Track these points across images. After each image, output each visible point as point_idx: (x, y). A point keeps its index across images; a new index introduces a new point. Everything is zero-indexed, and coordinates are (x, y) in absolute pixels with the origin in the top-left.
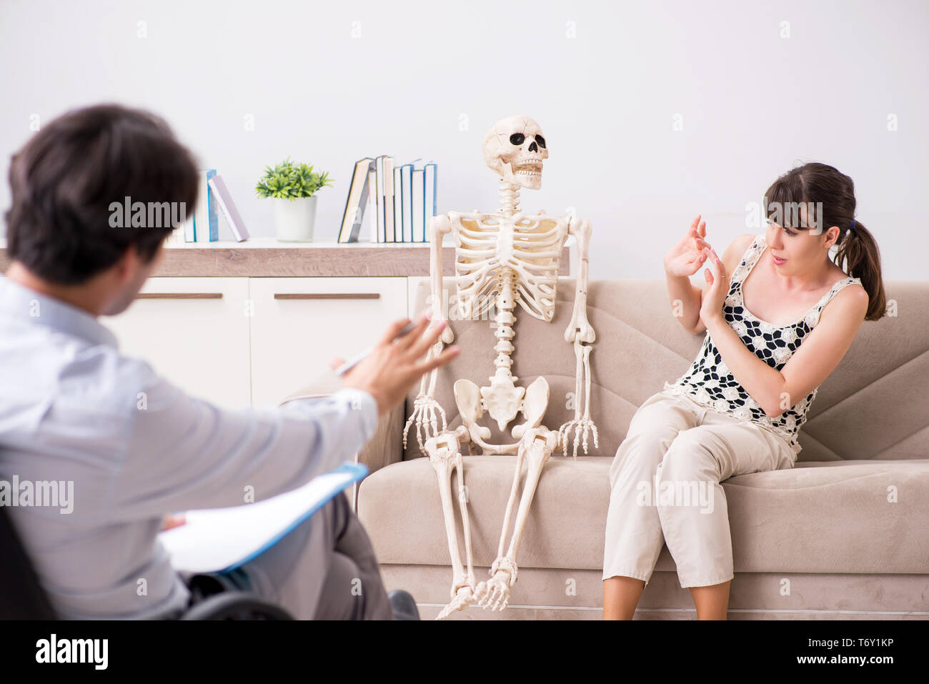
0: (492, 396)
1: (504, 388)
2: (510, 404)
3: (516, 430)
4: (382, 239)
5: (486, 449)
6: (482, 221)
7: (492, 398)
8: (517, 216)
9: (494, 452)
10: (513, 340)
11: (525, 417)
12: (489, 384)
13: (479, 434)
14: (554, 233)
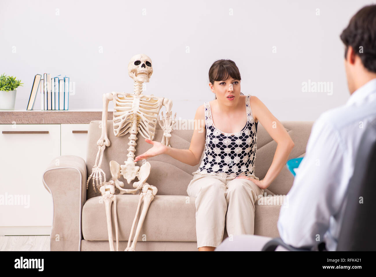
0: (125, 169)
1: (131, 165)
2: (132, 173)
3: (135, 184)
4: (46, 109)
5: (122, 191)
6: (126, 96)
7: (125, 170)
8: (141, 96)
9: (125, 192)
10: (136, 147)
11: (139, 179)
12: (125, 164)
13: (119, 184)
14: (157, 104)
